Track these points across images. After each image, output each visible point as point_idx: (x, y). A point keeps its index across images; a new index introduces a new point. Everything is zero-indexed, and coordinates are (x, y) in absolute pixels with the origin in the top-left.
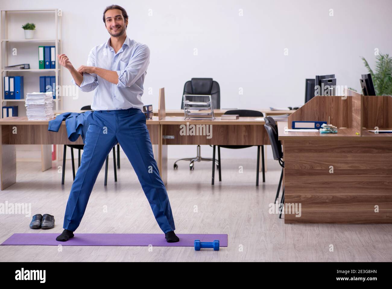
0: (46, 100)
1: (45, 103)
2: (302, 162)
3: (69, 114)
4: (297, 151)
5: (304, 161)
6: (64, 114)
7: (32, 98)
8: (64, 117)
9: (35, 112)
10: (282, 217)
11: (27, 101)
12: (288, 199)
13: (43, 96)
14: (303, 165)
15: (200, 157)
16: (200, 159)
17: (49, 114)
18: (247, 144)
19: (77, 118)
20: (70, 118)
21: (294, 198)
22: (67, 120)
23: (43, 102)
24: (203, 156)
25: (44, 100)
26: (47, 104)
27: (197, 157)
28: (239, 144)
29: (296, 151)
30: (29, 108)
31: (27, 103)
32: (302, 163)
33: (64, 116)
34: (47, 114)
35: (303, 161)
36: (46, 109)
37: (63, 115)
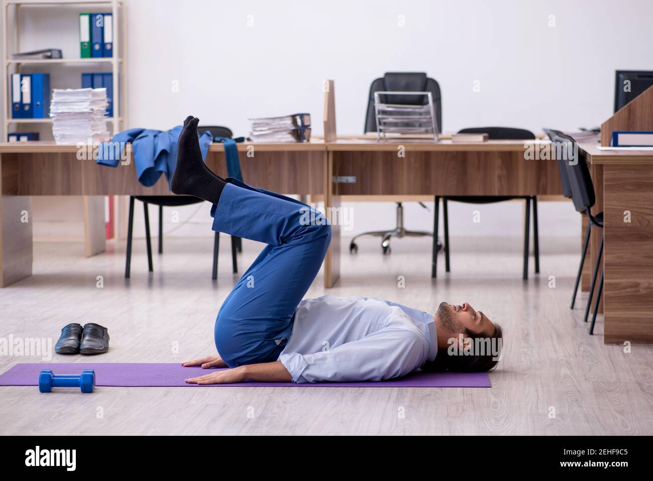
0: (93, 102)
1: (92, 109)
2: (643, 211)
3: (141, 131)
4: (632, 188)
5: (647, 208)
6: (131, 132)
7: (64, 99)
8: (129, 137)
9: (69, 128)
10: (595, 332)
11: (54, 105)
12: (612, 290)
13: (86, 96)
14: (643, 218)
15: (402, 229)
16: (402, 232)
17: (99, 133)
18: (505, 194)
19: (156, 138)
20: (142, 139)
21: (625, 288)
22: (135, 142)
23: (86, 108)
24: (408, 226)
25: (88, 103)
26: (95, 112)
27: (397, 228)
28: (488, 194)
29: (629, 187)
30: (57, 120)
31: (54, 109)
32: (642, 213)
33: (130, 135)
34: (96, 132)
35: (644, 208)
36: (92, 122)
37: (127, 133)
